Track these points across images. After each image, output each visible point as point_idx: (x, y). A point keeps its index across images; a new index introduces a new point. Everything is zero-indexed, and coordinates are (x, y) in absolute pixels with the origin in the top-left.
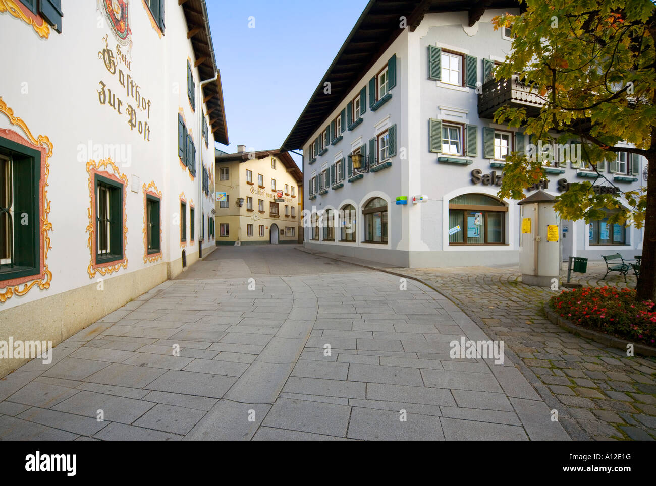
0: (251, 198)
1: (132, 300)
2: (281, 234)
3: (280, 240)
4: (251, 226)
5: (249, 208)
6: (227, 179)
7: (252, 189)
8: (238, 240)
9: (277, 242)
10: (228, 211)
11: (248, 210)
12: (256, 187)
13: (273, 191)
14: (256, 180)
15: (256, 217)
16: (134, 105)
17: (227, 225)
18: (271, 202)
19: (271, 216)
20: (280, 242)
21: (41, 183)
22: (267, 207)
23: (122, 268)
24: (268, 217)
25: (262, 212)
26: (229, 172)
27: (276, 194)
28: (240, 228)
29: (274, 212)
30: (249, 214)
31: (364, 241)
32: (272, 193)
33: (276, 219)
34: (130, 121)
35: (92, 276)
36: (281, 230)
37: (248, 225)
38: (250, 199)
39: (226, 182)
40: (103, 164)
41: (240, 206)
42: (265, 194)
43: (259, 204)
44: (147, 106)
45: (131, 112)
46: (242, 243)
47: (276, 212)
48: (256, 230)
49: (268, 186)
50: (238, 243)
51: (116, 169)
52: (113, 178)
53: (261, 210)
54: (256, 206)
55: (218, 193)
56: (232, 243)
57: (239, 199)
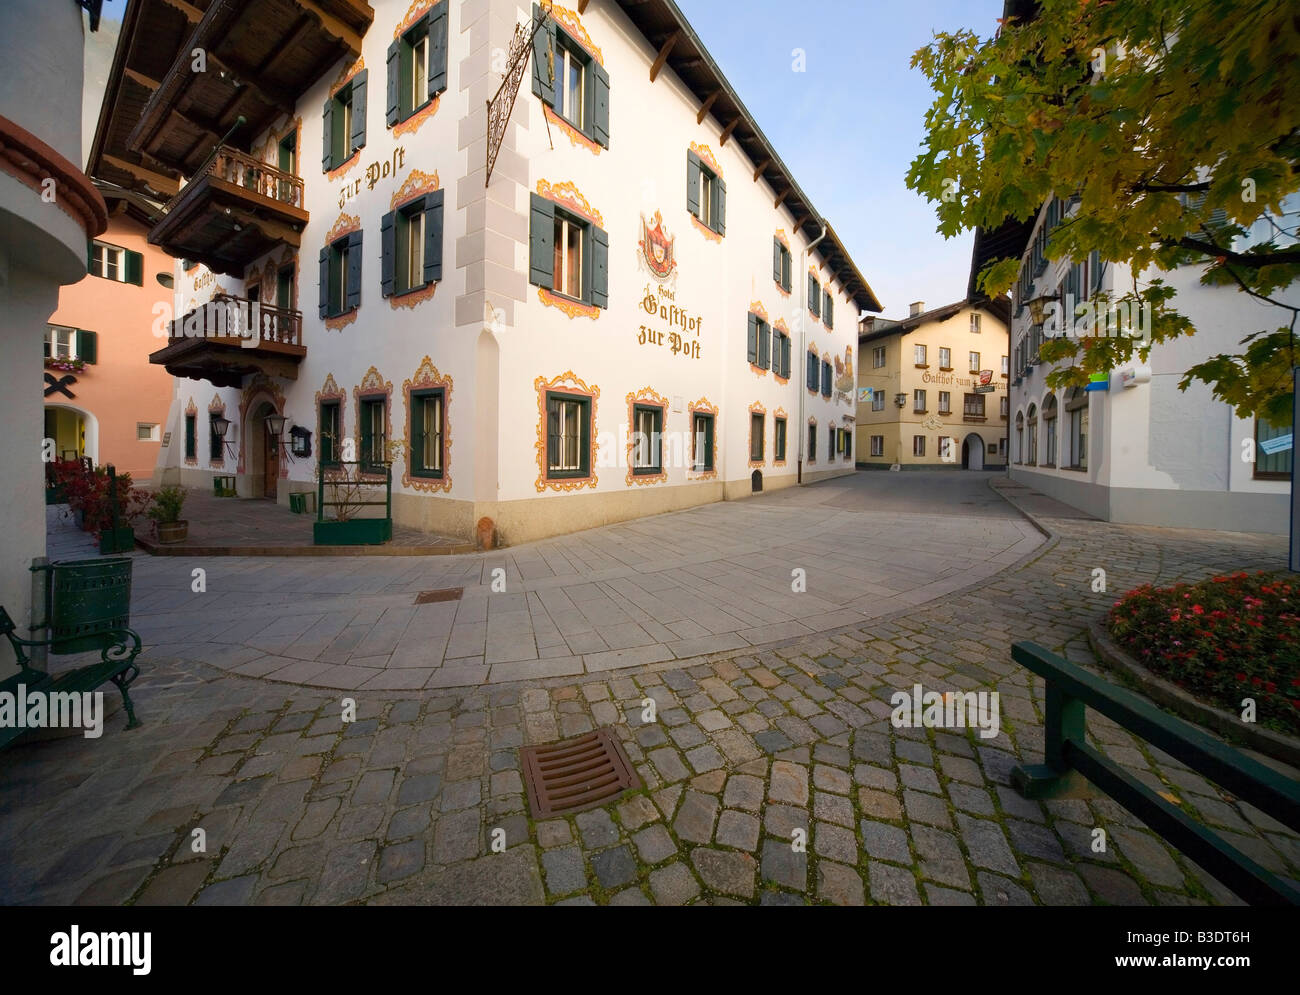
0: (923, 392)
1: (669, 511)
2: (990, 452)
3: (986, 463)
4: (922, 438)
5: (919, 408)
6: (883, 365)
7: (926, 375)
8: (897, 460)
9: (981, 467)
10: (883, 416)
11: (916, 412)
12: (934, 370)
13: (972, 373)
14: (934, 362)
15: (932, 422)
16: (677, 329)
17: (882, 438)
18: (966, 394)
19: (965, 419)
20: (987, 467)
21: (592, 417)
22: (957, 404)
23: (660, 481)
24: (961, 421)
25: (945, 414)
26: (887, 354)
27: (978, 379)
28: (900, 443)
29: (973, 411)
30: (919, 418)
31: (1069, 465)
32: (971, 378)
33: (977, 424)
34: (674, 347)
35: (629, 484)
36: (990, 446)
37: (915, 437)
38: (920, 394)
39: (880, 371)
40: (641, 392)
41: (900, 406)
42: (954, 381)
43: (940, 400)
44: (696, 324)
45: (675, 337)
46: (904, 467)
47: (979, 411)
48: (931, 445)
49: (961, 365)
50: (896, 467)
51: (656, 395)
52: (652, 404)
53: (944, 409)
54: (933, 403)
55: (861, 390)
56: (886, 467)
57: (899, 395)
